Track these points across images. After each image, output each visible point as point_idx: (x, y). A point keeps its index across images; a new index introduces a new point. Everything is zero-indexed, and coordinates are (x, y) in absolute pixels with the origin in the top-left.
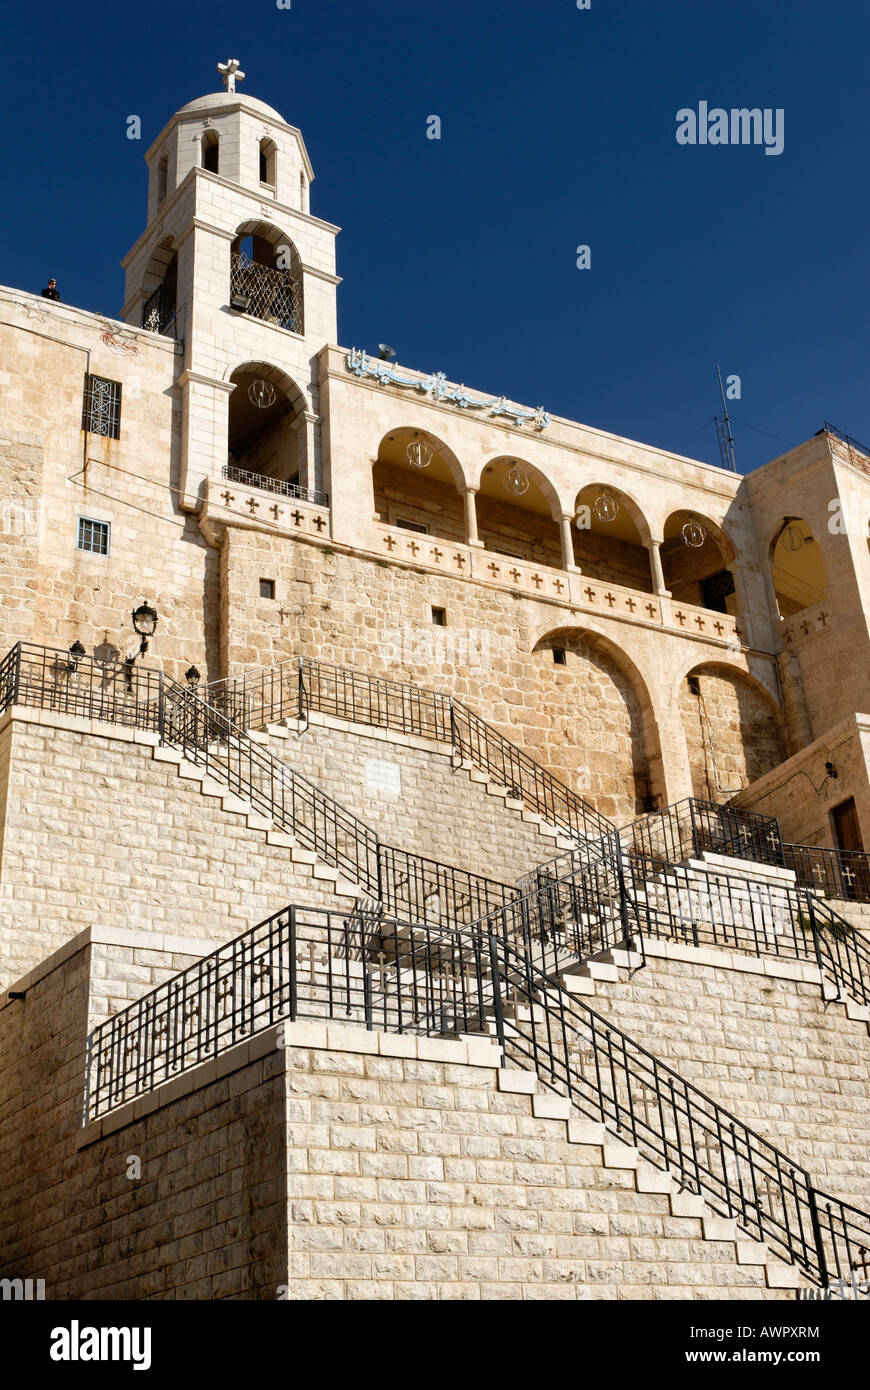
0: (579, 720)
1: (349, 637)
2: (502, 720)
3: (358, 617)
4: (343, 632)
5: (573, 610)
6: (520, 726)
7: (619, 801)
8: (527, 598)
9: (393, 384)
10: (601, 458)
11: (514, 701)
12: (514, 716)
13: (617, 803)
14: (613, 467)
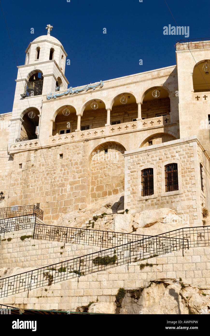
0: (109, 169)
1: (37, 171)
2: (75, 179)
3: (40, 165)
4: (36, 170)
5: (105, 138)
6: (80, 179)
7: (120, 189)
8: (90, 140)
9: (57, 97)
10: (121, 86)
11: (79, 172)
12: (79, 177)
13: (119, 190)
14: (125, 86)
